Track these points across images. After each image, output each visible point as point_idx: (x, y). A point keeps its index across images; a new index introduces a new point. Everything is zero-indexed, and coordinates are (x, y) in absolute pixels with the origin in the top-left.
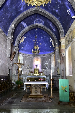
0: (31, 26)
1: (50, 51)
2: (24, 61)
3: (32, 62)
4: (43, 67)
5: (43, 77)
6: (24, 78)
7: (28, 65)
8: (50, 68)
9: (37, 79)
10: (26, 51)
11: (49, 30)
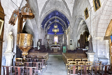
0: (53, 22)
1: (62, 33)
2: (50, 38)
3: (53, 38)
4: (59, 41)
5: (59, 45)
6: (50, 46)
7: (52, 40)
8: (62, 41)
9: (56, 46)
10: (50, 33)
11: (61, 24)
